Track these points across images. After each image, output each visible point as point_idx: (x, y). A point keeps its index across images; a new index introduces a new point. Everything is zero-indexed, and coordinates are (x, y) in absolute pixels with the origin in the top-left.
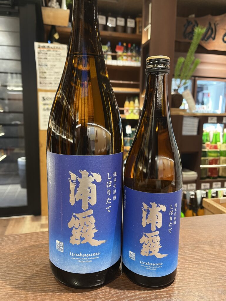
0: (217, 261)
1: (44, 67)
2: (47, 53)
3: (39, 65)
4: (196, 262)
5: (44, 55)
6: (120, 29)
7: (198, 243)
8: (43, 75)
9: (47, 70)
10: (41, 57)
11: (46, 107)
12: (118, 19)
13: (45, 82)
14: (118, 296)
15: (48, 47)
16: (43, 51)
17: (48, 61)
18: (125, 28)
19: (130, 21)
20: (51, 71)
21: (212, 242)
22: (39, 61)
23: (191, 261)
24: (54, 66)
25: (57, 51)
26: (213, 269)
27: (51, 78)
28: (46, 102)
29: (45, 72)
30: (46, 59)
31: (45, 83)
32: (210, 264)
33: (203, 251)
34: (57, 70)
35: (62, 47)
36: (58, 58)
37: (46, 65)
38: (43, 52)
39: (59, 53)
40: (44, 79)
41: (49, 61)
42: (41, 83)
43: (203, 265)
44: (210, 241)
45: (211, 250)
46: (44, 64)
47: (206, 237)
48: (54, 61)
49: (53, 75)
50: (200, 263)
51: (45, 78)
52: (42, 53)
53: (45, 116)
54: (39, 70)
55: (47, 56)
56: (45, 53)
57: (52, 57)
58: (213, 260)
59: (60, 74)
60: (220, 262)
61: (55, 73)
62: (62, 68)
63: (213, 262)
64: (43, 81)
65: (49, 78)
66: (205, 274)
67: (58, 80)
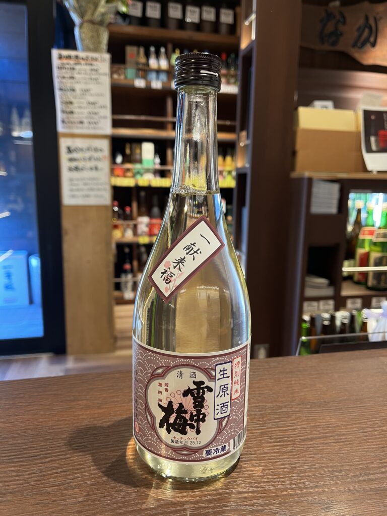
0: (330, 440)
1: (69, 93)
2: (74, 69)
3: (61, 89)
4: (290, 441)
5: (68, 71)
6: (207, 27)
7: (300, 405)
8: (68, 108)
9: (75, 97)
10: (64, 75)
11: (74, 164)
12: (205, 8)
13: (72, 120)
14: (115, 509)
15: (77, 57)
16: (68, 64)
17: (75, 83)
18: (216, 25)
19: (225, 14)
20: (82, 100)
21: (329, 402)
22: (61, 82)
23: (278, 440)
24: (88, 90)
25: (91, 65)
26: (320, 456)
27: (82, 113)
28: (74, 155)
29: (71, 103)
30: (72, 78)
31: (72, 123)
32: (315, 445)
33: (308, 419)
34: (91, 99)
35: (101, 57)
36: (94, 77)
37: (73, 90)
38: (67, 66)
39: (95, 67)
40: (70, 116)
41: (78, 82)
42: (63, 122)
43: (301, 447)
44: (325, 402)
45: (323, 419)
46: (69, 88)
47: (319, 393)
48: (86, 83)
49: (84, 108)
50: (297, 444)
51: (72, 112)
52: (65, 68)
53: (71, 180)
54: (61, 98)
55: (75, 73)
56: (71, 69)
57: (83, 76)
58: (323, 438)
59: (98, 105)
60: (337, 442)
61: (89, 103)
62: (101, 95)
63: (323, 443)
64: (68, 118)
65: (79, 113)
66: (301, 466)
67: (94, 116)
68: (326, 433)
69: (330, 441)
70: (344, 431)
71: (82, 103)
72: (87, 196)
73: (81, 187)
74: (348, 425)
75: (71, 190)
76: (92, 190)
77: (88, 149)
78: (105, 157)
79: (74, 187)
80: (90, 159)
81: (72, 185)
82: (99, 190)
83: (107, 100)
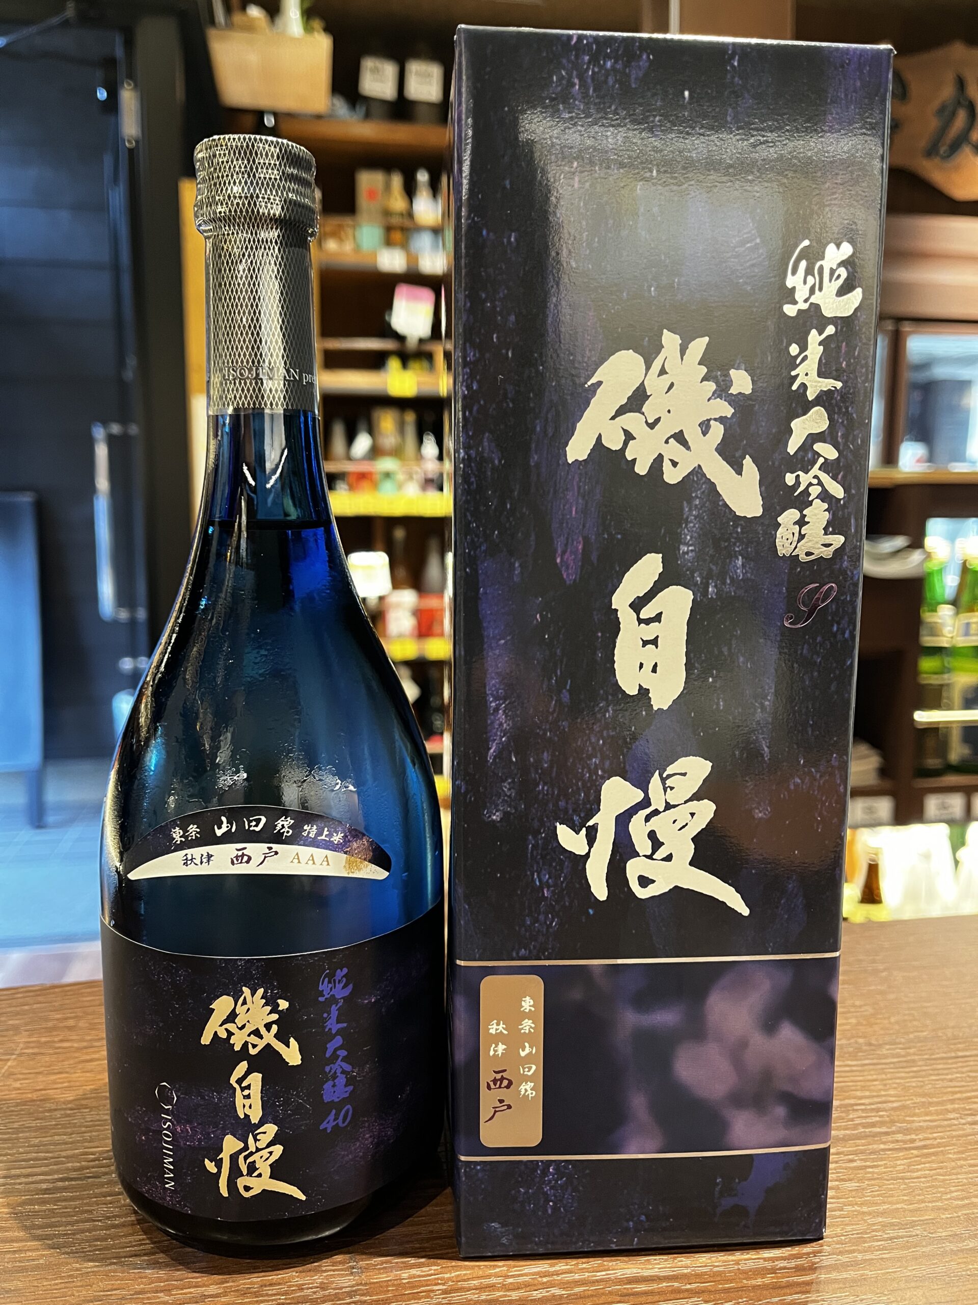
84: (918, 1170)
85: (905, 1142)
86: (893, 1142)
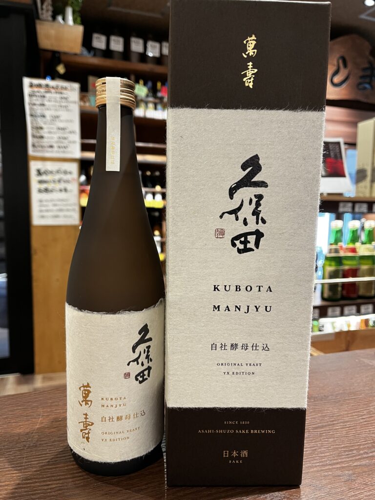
1: (39, 120)
2: (44, 97)
3: (32, 115)
5: (39, 99)
8: (39, 133)
9: (45, 123)
10: (35, 102)
11: (43, 186)
12: (164, 44)
13: (41, 144)
15: (47, 86)
16: (38, 92)
17: (45, 110)
20: (52, 126)
21: (328, 397)
22: (31, 109)
24: (58, 117)
25: (61, 93)
26: (332, 439)
27: (52, 138)
28: (44, 178)
29: (41, 128)
30: (43, 105)
31: (42, 147)
32: (326, 431)
33: (315, 411)
34: (61, 125)
35: (71, 86)
36: (63, 104)
37: (44, 116)
38: (37, 94)
39: (65, 96)
40: (40, 140)
41: (48, 109)
42: (34, 146)
44: (325, 396)
45: (327, 410)
46: (39, 115)
47: (318, 389)
48: (56, 110)
49: (55, 133)
52: (36, 96)
53: (41, 201)
54: (32, 123)
55: (45, 101)
56: (41, 96)
57: (53, 103)
58: (331, 425)
59: (67, 131)
60: (343, 428)
61: (59, 129)
62: (71, 121)
63: (332, 430)
64: (38, 142)
65: (48, 138)
66: (320, 448)
67: (63, 141)
68: (333, 421)
69: (337, 427)
70: (347, 419)
71: (52, 128)
72: (56, 217)
73: (51, 208)
74: (348, 414)
75: (41, 211)
76: (61, 210)
77: (58, 172)
78: (74, 179)
79: (44, 208)
80: (59, 181)
81: (41, 206)
82: (68, 210)
83: (76, 126)
84: (349, 434)
85: (344, 425)
86: (340, 426)
